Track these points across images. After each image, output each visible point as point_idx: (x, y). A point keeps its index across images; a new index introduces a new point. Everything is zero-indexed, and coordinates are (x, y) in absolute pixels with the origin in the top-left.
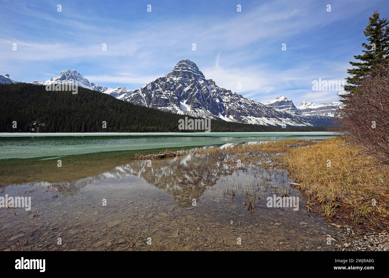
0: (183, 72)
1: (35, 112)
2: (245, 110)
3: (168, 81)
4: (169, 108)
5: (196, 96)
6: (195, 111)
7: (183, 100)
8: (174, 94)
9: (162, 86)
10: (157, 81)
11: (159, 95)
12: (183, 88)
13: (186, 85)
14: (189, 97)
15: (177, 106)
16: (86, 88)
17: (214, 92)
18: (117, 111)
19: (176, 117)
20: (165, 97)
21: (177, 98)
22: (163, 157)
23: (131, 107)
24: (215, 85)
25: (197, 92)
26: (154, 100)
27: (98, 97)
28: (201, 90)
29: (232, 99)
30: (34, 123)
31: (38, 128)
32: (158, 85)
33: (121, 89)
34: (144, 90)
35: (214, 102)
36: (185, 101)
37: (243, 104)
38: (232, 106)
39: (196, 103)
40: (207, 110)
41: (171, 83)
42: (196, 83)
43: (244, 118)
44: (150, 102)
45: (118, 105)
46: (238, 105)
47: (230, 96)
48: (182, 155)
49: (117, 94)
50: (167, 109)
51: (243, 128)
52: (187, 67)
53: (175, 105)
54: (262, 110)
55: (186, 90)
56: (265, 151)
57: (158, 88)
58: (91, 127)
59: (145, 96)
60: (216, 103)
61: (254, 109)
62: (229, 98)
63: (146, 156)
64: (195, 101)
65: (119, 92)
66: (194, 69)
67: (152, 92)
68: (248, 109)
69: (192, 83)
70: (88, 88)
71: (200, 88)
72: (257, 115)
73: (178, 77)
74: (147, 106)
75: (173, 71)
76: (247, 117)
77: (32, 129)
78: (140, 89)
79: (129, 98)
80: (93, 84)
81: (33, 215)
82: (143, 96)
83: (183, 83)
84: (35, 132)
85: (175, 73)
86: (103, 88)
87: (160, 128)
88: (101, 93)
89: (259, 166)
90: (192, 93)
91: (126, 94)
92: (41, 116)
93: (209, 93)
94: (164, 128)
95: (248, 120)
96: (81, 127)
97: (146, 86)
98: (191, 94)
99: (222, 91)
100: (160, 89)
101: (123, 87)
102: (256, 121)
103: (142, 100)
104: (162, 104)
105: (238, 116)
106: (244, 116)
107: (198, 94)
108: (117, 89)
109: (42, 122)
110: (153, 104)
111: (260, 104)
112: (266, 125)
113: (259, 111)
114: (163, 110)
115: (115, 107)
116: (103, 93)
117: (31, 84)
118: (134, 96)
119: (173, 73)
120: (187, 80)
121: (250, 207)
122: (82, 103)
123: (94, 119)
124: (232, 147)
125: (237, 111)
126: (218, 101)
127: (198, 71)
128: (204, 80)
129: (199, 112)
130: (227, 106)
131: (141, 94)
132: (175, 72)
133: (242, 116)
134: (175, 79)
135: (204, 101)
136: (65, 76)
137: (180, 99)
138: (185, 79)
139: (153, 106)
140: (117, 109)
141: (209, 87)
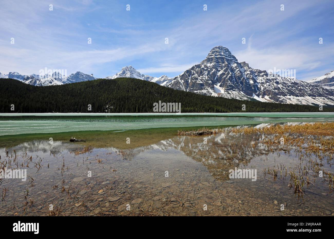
0: (217, 58)
1: (107, 99)
2: (284, 89)
3: (202, 67)
4: (204, 91)
5: (229, 79)
6: (229, 93)
7: (217, 83)
8: (209, 79)
9: (197, 73)
10: (193, 68)
11: (195, 80)
12: (216, 73)
13: (219, 69)
14: (222, 81)
15: (211, 89)
16: (138, 79)
17: (248, 74)
18: (161, 95)
19: (211, 99)
20: (200, 82)
21: (211, 82)
22: (201, 134)
23: (172, 92)
24: (248, 67)
25: (230, 75)
26: (190, 85)
27: (147, 85)
28: (234, 73)
29: (267, 79)
30: (107, 106)
31: (109, 110)
32: (194, 72)
33: (164, 78)
34: (182, 77)
35: (248, 84)
36: (219, 84)
37: (281, 83)
38: (267, 86)
39: (229, 85)
40: (241, 92)
41: (205, 68)
42: (228, 67)
43: (282, 97)
44: (187, 86)
45: (162, 91)
46: (275, 84)
47: (265, 76)
48: (218, 133)
49: (160, 82)
50: (202, 92)
51: (281, 108)
52: (219, 53)
53: (209, 88)
54: (306, 88)
55: (219, 74)
56: (311, 133)
57: (194, 74)
58: (142, 109)
59: (183, 81)
60: (250, 85)
61: (294, 88)
62: (264, 79)
63: (187, 133)
64: (228, 84)
65: (162, 80)
66: (227, 54)
67: (189, 78)
68: (287, 88)
69: (225, 67)
70: (140, 79)
71: (233, 71)
72: (298, 94)
73: (212, 63)
74: (185, 90)
75: (207, 58)
76: (286, 97)
77: (106, 110)
78: (179, 76)
79: (170, 85)
80: (143, 75)
81: (113, 170)
82: (182, 82)
83: (216, 68)
84: (108, 112)
85: (209, 60)
86: (151, 78)
87: (196, 109)
88: (149, 82)
89: (304, 148)
90: (225, 76)
91: (168, 81)
92: (110, 101)
93: (243, 75)
94: (200, 108)
95: (287, 100)
96: (136, 109)
97: (183, 73)
98: (224, 78)
99: (256, 72)
100: (196, 75)
101: (165, 76)
102: (297, 101)
103: (180, 85)
104: (198, 88)
105: (274, 95)
106: (282, 96)
107: (231, 77)
108: (160, 78)
109: (112, 105)
110: (190, 89)
111: (302, 82)
112: (311, 105)
113: (300, 90)
114: (198, 93)
115: (160, 92)
116: (150, 81)
117: (105, 79)
118: (174, 82)
119: (206, 59)
120: (220, 65)
121: (296, 190)
122: (136, 90)
123: (145, 102)
124: (269, 127)
125: (273, 92)
126: (252, 82)
127: (230, 56)
128: (237, 63)
129: (233, 93)
130: (262, 87)
131: (180, 81)
132: (208, 58)
133: (279, 96)
134: (209, 65)
135: (238, 83)
136: (124, 71)
137: (214, 83)
138: (218, 64)
139: (190, 90)
140: (161, 94)
141: (242, 70)
